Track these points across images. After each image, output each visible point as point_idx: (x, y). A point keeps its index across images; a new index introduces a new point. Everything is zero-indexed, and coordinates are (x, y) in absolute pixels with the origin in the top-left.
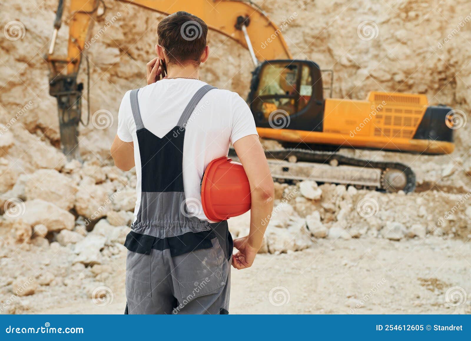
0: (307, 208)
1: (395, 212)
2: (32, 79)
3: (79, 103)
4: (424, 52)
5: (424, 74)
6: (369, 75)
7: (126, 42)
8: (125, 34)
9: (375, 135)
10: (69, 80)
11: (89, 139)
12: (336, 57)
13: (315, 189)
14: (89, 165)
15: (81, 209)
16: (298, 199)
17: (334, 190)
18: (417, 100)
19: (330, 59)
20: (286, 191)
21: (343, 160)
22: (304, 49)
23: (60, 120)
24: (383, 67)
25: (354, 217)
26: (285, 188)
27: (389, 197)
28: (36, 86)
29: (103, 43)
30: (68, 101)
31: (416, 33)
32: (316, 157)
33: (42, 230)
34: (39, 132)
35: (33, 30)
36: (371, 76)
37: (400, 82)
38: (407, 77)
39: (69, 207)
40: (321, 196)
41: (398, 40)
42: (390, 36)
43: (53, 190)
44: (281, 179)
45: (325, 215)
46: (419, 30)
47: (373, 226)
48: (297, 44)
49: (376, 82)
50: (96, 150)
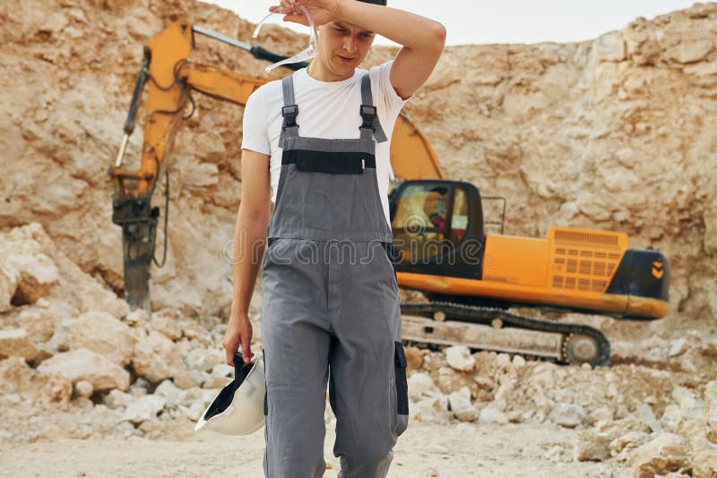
0: (454, 382)
1: (575, 391)
2: (93, 202)
3: (152, 235)
4: (657, 181)
5: (658, 212)
6: (577, 211)
7: (228, 156)
8: (227, 145)
9: (554, 286)
10: (140, 203)
11: (168, 290)
12: (531, 185)
13: (466, 356)
14: (159, 316)
15: (141, 366)
16: (443, 370)
17: (493, 360)
18: (614, 240)
19: (523, 187)
20: (427, 358)
21: (510, 320)
22: (486, 172)
23: (124, 257)
24: (599, 200)
25: (518, 396)
26: (425, 355)
27: (567, 371)
28: (97, 213)
29: (196, 156)
30: (138, 230)
31: (647, 154)
32: (472, 315)
33: (85, 388)
34: (98, 276)
35: (98, 136)
36: (581, 212)
37: (623, 223)
38: (633, 216)
39: (123, 362)
40: (475, 367)
41: (621, 163)
42: (609, 156)
43: (104, 339)
44: (423, 343)
45: (477, 392)
46: (651, 149)
47: (541, 407)
48: (476, 165)
49: (588, 221)
50: (177, 305)
